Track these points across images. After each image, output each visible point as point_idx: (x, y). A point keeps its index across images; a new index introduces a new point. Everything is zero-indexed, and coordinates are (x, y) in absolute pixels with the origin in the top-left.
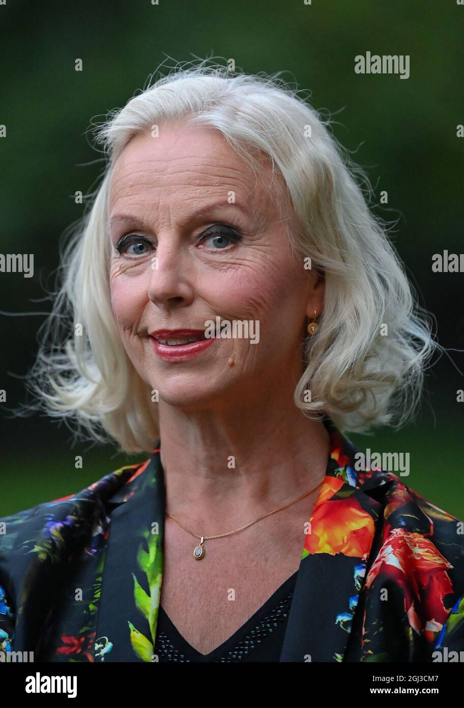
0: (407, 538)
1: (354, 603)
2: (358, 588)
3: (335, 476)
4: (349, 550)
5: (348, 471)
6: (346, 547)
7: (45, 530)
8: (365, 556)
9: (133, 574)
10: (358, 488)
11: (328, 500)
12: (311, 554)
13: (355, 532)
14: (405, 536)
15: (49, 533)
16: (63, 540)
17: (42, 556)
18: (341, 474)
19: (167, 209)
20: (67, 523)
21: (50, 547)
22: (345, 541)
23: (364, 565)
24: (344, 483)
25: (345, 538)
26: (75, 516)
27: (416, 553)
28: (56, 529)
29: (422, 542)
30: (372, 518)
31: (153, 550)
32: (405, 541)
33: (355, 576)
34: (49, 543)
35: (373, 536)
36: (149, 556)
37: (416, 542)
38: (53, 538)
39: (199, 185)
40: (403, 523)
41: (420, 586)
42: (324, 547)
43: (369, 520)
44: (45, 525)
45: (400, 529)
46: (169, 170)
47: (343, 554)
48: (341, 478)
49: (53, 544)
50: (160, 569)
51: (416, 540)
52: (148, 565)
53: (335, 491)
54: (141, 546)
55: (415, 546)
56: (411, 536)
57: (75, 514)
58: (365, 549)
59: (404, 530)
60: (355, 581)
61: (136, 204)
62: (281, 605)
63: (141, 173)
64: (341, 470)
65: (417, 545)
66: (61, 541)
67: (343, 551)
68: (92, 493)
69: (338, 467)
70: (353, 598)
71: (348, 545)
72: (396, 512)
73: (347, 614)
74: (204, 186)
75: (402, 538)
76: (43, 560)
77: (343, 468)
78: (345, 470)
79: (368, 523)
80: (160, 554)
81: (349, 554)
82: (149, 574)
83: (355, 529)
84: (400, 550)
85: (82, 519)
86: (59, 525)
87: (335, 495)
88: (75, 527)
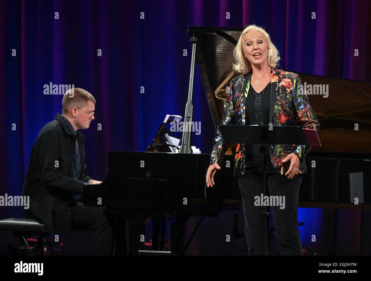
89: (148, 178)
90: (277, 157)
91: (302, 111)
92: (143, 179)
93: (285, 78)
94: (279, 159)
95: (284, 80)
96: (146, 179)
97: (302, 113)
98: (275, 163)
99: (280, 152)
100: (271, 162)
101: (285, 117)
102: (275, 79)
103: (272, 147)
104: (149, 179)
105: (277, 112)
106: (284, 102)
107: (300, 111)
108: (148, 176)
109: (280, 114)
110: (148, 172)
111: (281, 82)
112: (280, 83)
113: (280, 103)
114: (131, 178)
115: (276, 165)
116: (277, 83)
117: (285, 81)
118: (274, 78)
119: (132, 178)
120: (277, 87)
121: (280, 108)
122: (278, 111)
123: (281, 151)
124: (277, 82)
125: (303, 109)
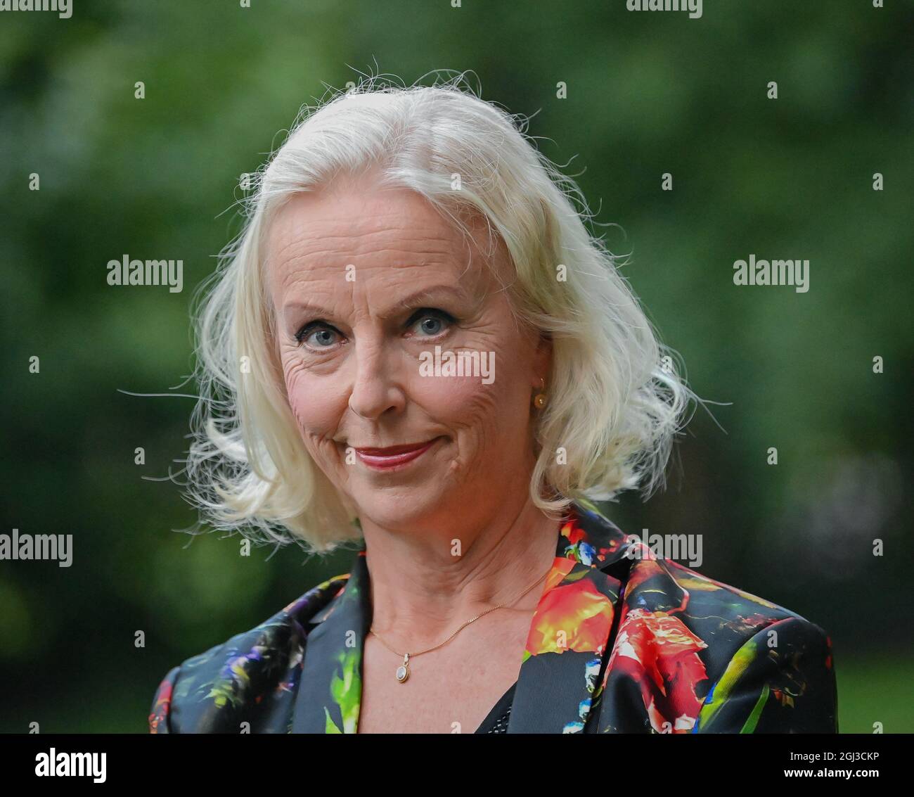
0: (647, 619)
1: (585, 709)
2: (591, 690)
3: (565, 556)
4: (579, 644)
5: (582, 548)
6: (576, 642)
7: (225, 668)
8: (600, 649)
9: (325, 708)
10: (594, 566)
11: (556, 587)
12: (532, 656)
13: (588, 621)
14: (644, 617)
15: (230, 671)
16: (247, 677)
17: (221, 702)
18: (572, 553)
19: (363, 298)
20: (253, 656)
21: (230, 688)
22: (576, 634)
23: (599, 660)
24: (575, 562)
25: (576, 630)
26: (264, 645)
27: (659, 637)
28: (238, 665)
29: (666, 622)
30: (609, 601)
31: (349, 675)
32: (645, 624)
33: (587, 676)
34: (230, 685)
35: (611, 623)
36: (343, 683)
37: (660, 623)
38: (235, 676)
39: (402, 267)
40: (643, 602)
41: (665, 676)
42: (549, 644)
43: (605, 603)
44: (225, 663)
45: (638, 610)
46: (361, 248)
47: (572, 650)
48: (573, 557)
49: (235, 685)
50: (357, 699)
51: (659, 620)
52: (343, 695)
53: (564, 574)
54: (335, 672)
55: (658, 628)
56: (653, 616)
57: (263, 644)
58: (600, 640)
59: (644, 611)
60: (586, 681)
61: (322, 292)
62: (499, 723)
63: (324, 253)
64: (573, 547)
65: (661, 626)
66: (245, 679)
67: (572, 646)
68: (286, 615)
69: (569, 544)
70: (584, 703)
71: (579, 638)
72: (637, 588)
73: (577, 723)
74: (408, 266)
75: (641, 620)
76: (222, 705)
77: (576, 545)
78: (578, 547)
79: (604, 607)
80: (357, 680)
81: (580, 650)
82: (343, 707)
83: (587, 618)
84: (637, 636)
85: (273, 649)
86: (243, 660)
87: (564, 580)
88: (263, 659)
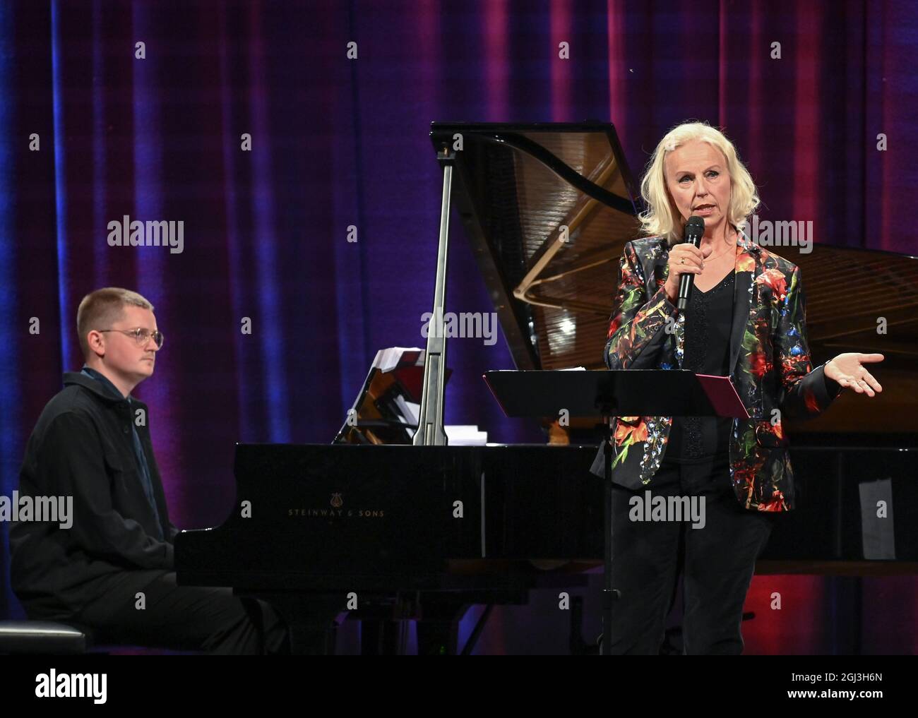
89: (335, 510)
90: (743, 463)
91: (795, 360)
92: (324, 513)
93: (771, 268)
94: (749, 468)
95: (767, 270)
96: (332, 513)
97: (793, 362)
98: (738, 476)
99: (752, 451)
100: (730, 473)
101: (766, 362)
102: (747, 265)
103: (736, 436)
104: (340, 512)
105: (748, 349)
106: (766, 325)
107: (790, 359)
108: (336, 505)
109: (755, 354)
110: (337, 495)
111: (762, 275)
112: (759, 277)
113: (757, 326)
114: (294, 512)
115: (738, 482)
116: (753, 276)
117: (772, 275)
118: (745, 261)
119: (297, 511)
120: (752, 285)
121: (757, 339)
122: (751, 345)
123: (753, 448)
124: (751, 273)
125: (799, 356)
